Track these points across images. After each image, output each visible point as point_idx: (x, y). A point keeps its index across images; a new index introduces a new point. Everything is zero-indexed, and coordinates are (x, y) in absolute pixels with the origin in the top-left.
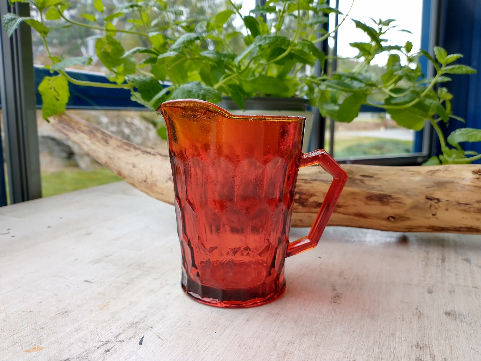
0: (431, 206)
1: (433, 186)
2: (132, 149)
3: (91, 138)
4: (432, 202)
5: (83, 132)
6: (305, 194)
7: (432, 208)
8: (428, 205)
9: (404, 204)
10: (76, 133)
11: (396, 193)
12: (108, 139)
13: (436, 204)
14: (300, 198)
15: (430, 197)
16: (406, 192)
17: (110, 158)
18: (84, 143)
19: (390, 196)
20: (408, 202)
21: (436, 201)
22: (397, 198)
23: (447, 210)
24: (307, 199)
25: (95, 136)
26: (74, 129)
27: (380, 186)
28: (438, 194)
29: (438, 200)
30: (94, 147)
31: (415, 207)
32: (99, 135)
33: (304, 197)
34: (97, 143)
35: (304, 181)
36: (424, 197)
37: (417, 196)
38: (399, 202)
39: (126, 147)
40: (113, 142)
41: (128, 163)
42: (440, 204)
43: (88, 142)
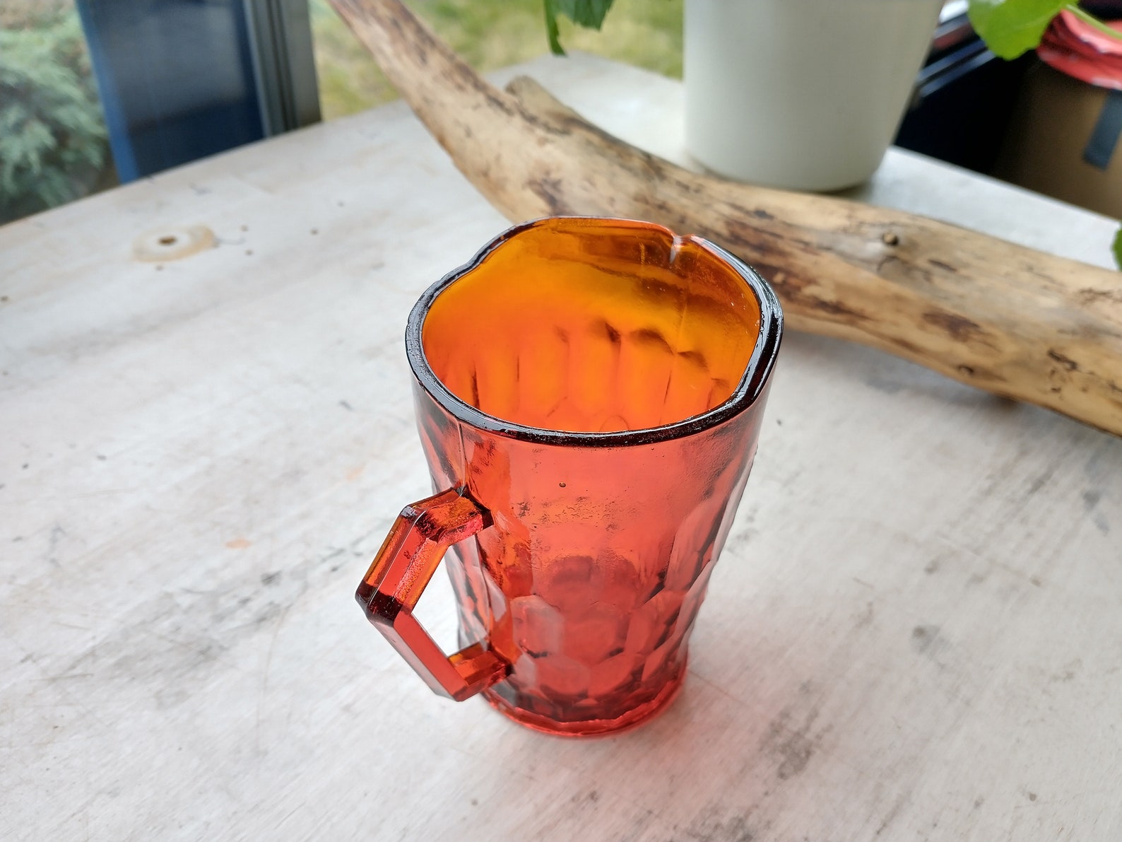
0: (1053, 372)
1: (1074, 332)
2: (470, 88)
3: (393, 42)
4: (1059, 366)
5: (380, 20)
6: (795, 276)
7: (1056, 377)
8: (1049, 369)
9: (999, 351)
10: (366, 21)
11: (991, 323)
12: (428, 49)
13: (1065, 373)
14: (784, 282)
15: (1058, 352)
16: (1011, 327)
17: (426, 100)
18: (381, 51)
19: (975, 326)
20: (1010, 349)
21: (1068, 366)
22: (988, 335)
23: (1085, 390)
24: (798, 289)
25: (402, 35)
26: (362, 9)
27: (961, 297)
28: (1077, 353)
29: (1074, 366)
30: (398, 65)
31: (1021, 363)
32: (410, 35)
33: (793, 281)
34: (405, 58)
35: (801, 246)
36: (1045, 349)
37: (1032, 342)
38: (989, 344)
39: (459, 79)
40: (435, 60)
41: (457, 123)
42: (1075, 374)
43: (388, 50)
